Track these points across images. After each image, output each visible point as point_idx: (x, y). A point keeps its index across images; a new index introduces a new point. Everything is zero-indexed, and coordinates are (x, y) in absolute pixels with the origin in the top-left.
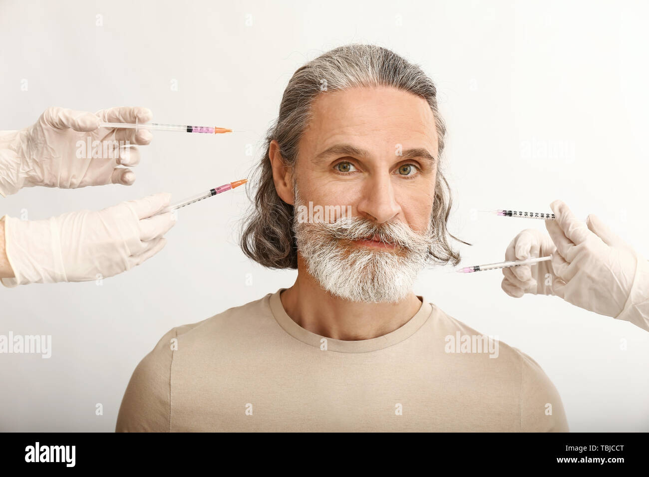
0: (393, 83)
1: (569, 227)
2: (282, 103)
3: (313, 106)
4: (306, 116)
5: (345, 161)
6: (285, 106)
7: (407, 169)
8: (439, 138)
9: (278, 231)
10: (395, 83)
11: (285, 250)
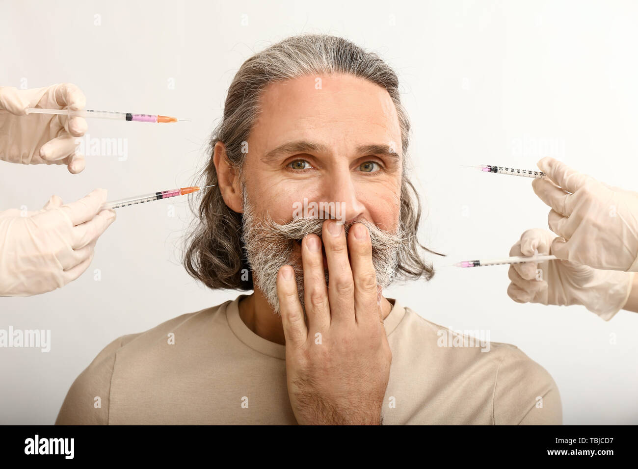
0: (349, 70)
1: (563, 175)
2: (227, 100)
3: (262, 98)
4: (254, 110)
5: (299, 158)
6: (230, 103)
7: (369, 166)
8: (402, 134)
9: (227, 245)
10: (352, 70)
11: (234, 267)
